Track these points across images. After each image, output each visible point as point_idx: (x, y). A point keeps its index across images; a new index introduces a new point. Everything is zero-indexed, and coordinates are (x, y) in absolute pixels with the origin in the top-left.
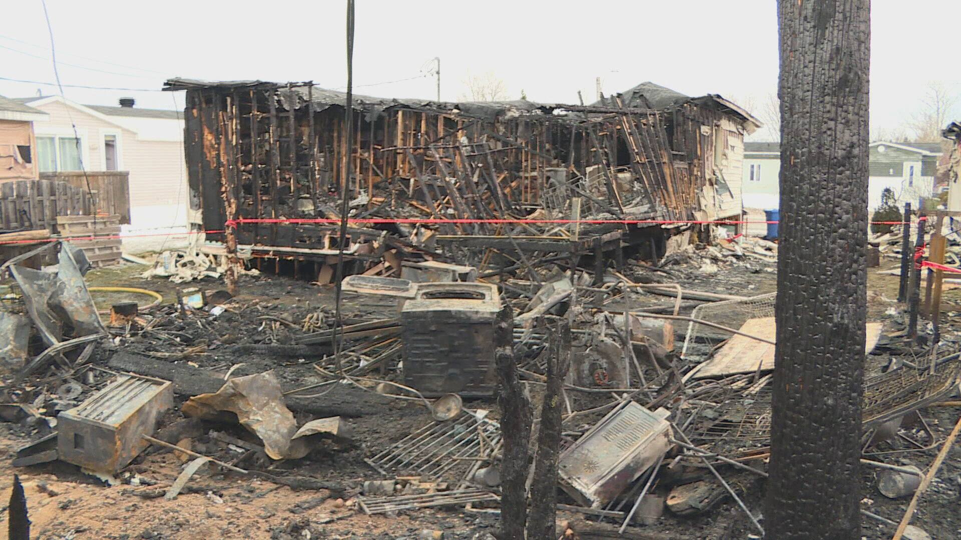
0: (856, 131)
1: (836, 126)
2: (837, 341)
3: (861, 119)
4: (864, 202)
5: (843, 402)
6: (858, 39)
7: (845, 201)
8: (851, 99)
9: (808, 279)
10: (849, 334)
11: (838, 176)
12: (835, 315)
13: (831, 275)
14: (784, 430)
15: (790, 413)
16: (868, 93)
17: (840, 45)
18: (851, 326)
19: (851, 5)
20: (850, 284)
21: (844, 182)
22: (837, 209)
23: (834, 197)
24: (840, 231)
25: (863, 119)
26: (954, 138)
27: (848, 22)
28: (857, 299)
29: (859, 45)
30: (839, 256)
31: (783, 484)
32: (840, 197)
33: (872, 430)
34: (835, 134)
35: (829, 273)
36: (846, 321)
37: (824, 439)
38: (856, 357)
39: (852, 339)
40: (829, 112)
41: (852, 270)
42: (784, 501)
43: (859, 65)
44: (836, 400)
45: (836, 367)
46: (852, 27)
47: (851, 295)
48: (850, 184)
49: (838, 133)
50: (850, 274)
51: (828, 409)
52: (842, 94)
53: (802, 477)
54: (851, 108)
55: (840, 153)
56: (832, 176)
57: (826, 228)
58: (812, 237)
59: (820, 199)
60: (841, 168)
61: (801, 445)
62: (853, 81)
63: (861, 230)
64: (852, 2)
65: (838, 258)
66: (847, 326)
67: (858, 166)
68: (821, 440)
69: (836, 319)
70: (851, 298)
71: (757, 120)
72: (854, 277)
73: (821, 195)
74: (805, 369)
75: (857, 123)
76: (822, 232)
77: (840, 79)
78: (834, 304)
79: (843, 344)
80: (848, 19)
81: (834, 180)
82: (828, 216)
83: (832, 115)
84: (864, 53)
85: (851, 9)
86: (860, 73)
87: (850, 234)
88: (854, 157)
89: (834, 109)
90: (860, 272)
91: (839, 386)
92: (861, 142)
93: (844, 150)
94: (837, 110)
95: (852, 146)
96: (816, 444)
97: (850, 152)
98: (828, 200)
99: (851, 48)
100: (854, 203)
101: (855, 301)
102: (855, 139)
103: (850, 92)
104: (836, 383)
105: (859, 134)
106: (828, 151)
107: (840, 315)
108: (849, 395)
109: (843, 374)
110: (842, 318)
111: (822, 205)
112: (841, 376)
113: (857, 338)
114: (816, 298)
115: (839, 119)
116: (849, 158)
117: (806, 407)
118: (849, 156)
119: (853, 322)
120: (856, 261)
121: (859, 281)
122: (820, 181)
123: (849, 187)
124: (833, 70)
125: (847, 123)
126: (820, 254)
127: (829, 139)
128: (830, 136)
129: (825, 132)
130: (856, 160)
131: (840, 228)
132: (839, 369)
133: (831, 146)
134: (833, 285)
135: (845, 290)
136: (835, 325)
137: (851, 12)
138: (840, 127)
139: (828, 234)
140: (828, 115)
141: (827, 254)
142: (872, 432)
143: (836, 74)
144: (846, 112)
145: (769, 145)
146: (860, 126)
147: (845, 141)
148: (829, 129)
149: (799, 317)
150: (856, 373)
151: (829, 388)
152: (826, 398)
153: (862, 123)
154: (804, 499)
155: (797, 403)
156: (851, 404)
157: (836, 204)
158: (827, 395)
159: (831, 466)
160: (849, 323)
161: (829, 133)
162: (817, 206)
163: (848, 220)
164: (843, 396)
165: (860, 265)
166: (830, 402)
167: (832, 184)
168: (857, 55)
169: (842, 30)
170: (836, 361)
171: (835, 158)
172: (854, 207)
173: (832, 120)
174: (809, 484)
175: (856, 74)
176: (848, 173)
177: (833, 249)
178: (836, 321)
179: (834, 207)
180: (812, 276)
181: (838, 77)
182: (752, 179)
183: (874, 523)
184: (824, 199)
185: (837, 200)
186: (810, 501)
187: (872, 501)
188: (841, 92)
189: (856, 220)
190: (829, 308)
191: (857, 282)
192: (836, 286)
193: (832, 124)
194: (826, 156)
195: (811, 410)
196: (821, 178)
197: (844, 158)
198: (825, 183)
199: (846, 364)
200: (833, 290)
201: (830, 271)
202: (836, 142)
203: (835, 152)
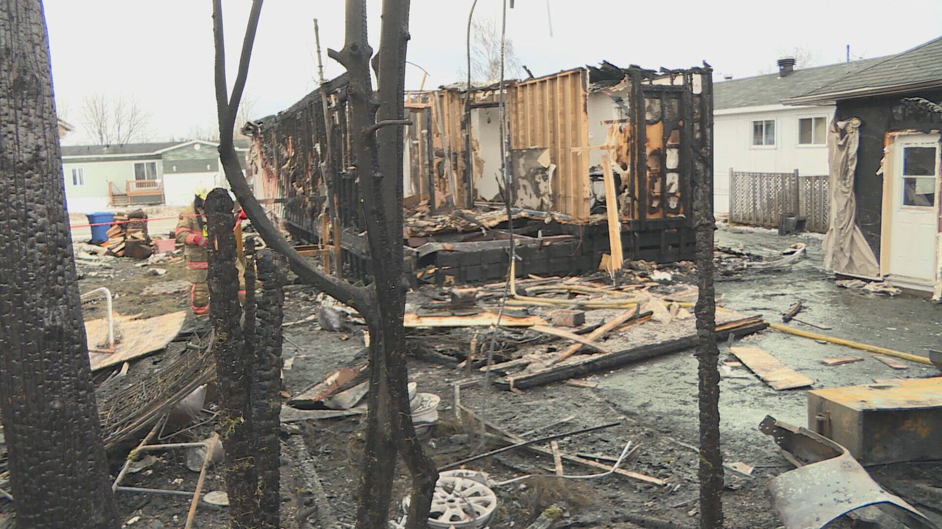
0: (40, 134)
1: (17, 130)
2: (52, 344)
3: (45, 122)
4: (61, 203)
5: (71, 403)
6: (31, 41)
7: (38, 205)
8: (31, 102)
9: (10, 287)
10: (64, 335)
11: (26, 180)
12: (45, 319)
13: (34, 280)
14: (16, 445)
15: (18, 427)
16: (52, 95)
17: (10, 45)
18: (64, 326)
19: (17, 6)
20: (57, 286)
21: (35, 185)
22: (30, 213)
23: (25, 202)
24: (38, 234)
25: (47, 121)
26: (251, 135)
27: (15, 22)
28: (67, 299)
29: (33, 47)
30: (40, 259)
31: (26, 500)
32: (32, 201)
33: (164, 415)
34: (18, 137)
35: (32, 278)
36: (59, 323)
37: (58, 443)
38: (78, 356)
39: (68, 339)
40: (7, 115)
41: (57, 272)
42: (32, 517)
43: (35, 68)
44: (62, 402)
45: (56, 370)
46: (21, 28)
47: (61, 297)
48: (42, 187)
49: (20, 136)
50: (56, 276)
51: (56, 413)
52: (20, 97)
53: (44, 487)
54: (32, 111)
55: (26, 157)
56: (20, 180)
57: (22, 234)
58: (8, 244)
59: (10, 204)
60: (29, 172)
61: (37, 455)
62: (30, 83)
63: (61, 232)
64: (16, 2)
65: (39, 262)
66: (61, 327)
67: (48, 168)
68: (55, 445)
69: (47, 323)
70: (61, 299)
71: (65, 123)
72: (60, 278)
73: (10, 200)
74: (24, 378)
75: (41, 126)
76: (17, 239)
77: (15, 81)
78: (42, 308)
79: (60, 346)
80: (15, 19)
81: (22, 185)
82: (22, 221)
83: (12, 118)
84: (40, 56)
85: (17, 9)
86: (37, 75)
87: (49, 236)
88: (43, 160)
89: (12, 111)
90: (67, 273)
91: (63, 388)
92: (48, 145)
93: (30, 153)
94: (16, 112)
95: (38, 148)
96: (51, 450)
97: (37, 155)
98: (19, 205)
99: (23, 50)
100: (49, 206)
101: (66, 302)
102: (41, 142)
103: (28, 94)
104: (60, 386)
105: (45, 137)
106: (12, 155)
107: (51, 318)
108: (77, 394)
109: (67, 376)
110: (54, 320)
111: (13, 210)
112: (64, 378)
113: (75, 337)
114: (22, 305)
115: (20, 122)
116: (37, 161)
117: (34, 416)
118: (36, 159)
119: (66, 323)
120: (61, 263)
121: (67, 282)
122: (6, 187)
123: (41, 190)
124: (5, 71)
125: (29, 126)
126: (19, 260)
127: (11, 142)
128: (11, 139)
129: (5, 136)
130: (44, 163)
131: (36, 232)
132: (61, 372)
133: (14, 150)
134: (38, 289)
135: (53, 292)
136: (47, 329)
137: (17, 12)
138: (22, 130)
139: (24, 239)
140: (7, 118)
141: (26, 259)
142: (165, 417)
143: (9, 75)
144: (27, 114)
145: (89, 148)
146: (44, 129)
147: (29, 145)
148: (10, 132)
149: (8, 327)
150: (80, 372)
151: (54, 391)
152: (52, 403)
153: (47, 126)
154: (51, 508)
155: (23, 415)
156: (80, 402)
157: (29, 208)
158: (52, 399)
159: (72, 468)
160: (62, 324)
161: (10, 136)
162: (8, 213)
163: (44, 223)
164: (70, 396)
165: (65, 266)
166: (57, 405)
167: (21, 189)
168: (32, 57)
169: (10, 30)
170: (56, 364)
171: (21, 162)
172: (48, 209)
173: (12, 123)
174: (53, 492)
175: (33, 76)
176: (37, 176)
177: (32, 254)
178: (47, 324)
179: (26, 212)
180: (15, 284)
181: (12, 79)
182: (75, 183)
183: (184, 499)
184: (14, 204)
185: (29, 204)
186: (57, 508)
187: (182, 480)
188: (18, 95)
189: (53, 222)
190: (39, 314)
191: (64, 283)
192: (41, 290)
193: (12, 127)
194: (9, 160)
195: (39, 417)
196: (7, 183)
197: (30, 161)
198: (13, 188)
199: (67, 365)
200: (39, 295)
201: (32, 276)
202: (19, 146)
203: (19, 156)
